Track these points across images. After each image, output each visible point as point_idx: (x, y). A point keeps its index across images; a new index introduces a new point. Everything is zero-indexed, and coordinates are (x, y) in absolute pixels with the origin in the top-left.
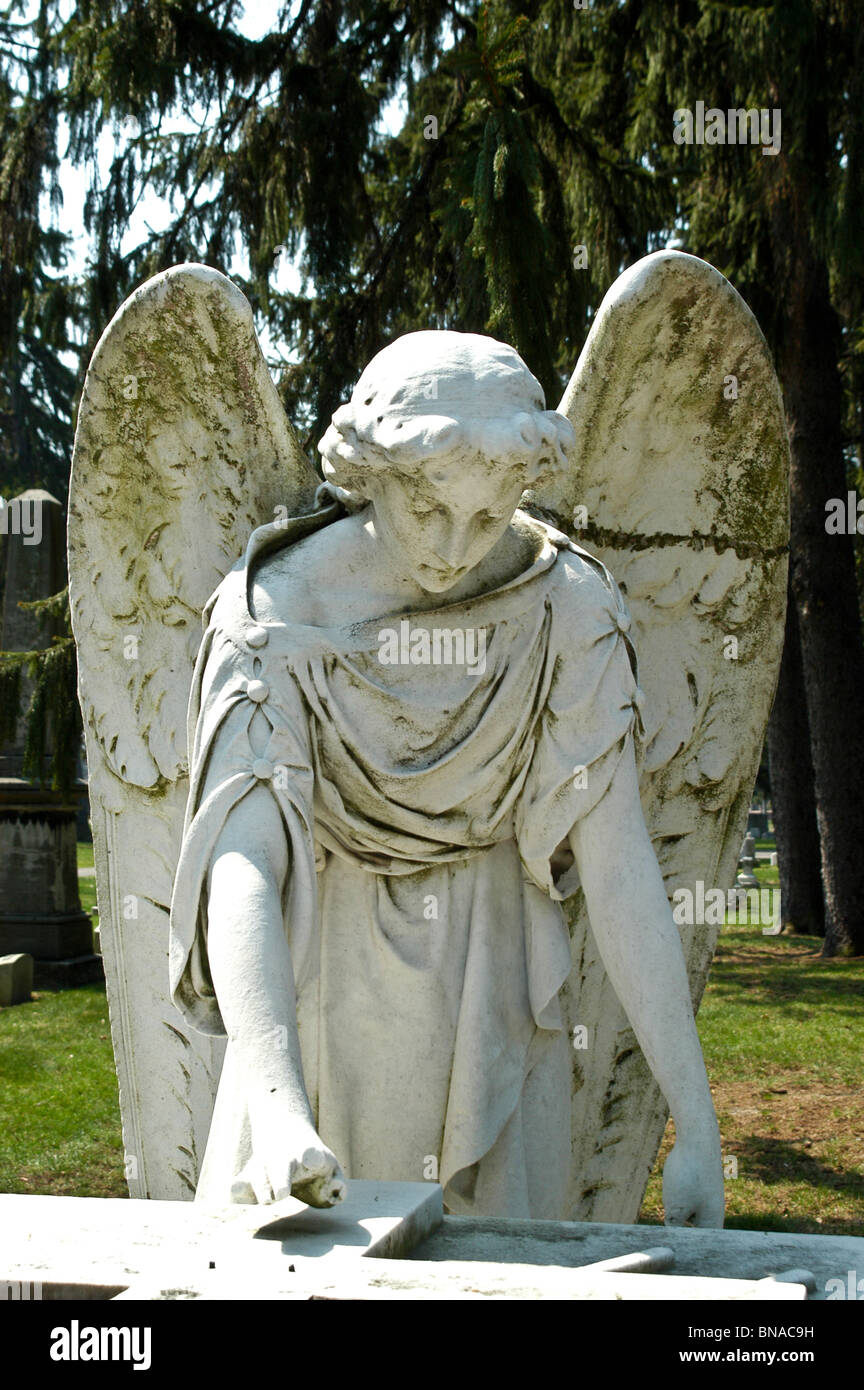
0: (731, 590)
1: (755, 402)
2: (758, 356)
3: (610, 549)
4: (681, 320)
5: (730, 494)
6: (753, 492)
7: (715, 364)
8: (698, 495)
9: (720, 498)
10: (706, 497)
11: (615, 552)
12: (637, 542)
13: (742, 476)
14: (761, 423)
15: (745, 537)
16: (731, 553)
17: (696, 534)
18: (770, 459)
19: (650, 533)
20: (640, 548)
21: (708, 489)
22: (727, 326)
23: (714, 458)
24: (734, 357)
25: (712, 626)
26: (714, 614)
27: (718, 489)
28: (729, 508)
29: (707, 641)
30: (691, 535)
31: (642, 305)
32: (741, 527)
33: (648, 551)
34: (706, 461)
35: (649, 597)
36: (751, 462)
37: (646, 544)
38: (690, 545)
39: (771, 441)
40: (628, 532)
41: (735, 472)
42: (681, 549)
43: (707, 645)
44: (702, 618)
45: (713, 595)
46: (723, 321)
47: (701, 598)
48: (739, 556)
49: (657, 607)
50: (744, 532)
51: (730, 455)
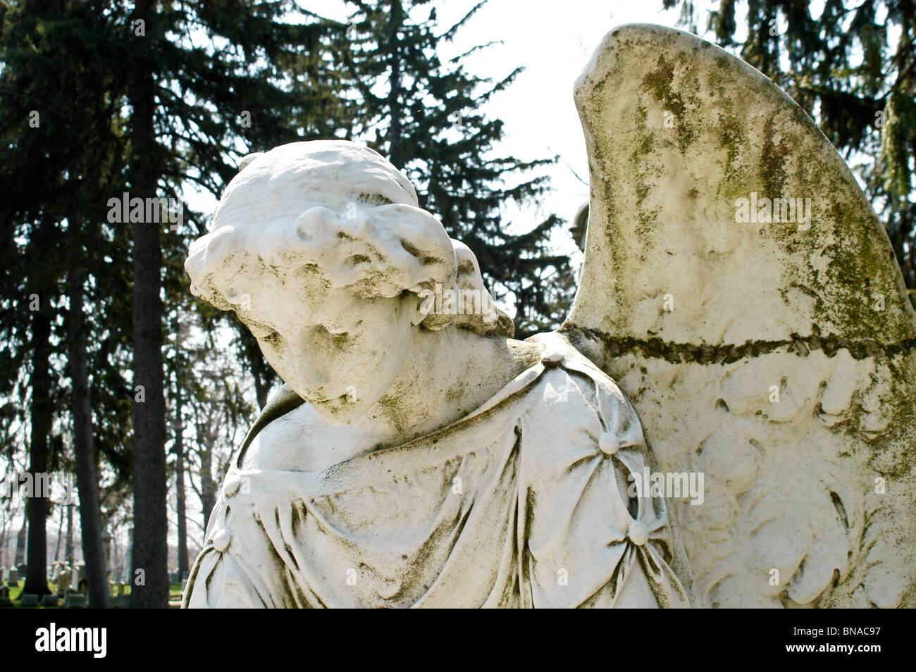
0: (856, 395)
1: (809, 178)
2: (789, 124)
3: (695, 365)
4: (670, 99)
5: (824, 289)
6: (850, 282)
7: (741, 142)
8: (784, 293)
9: (813, 294)
10: (793, 294)
11: (703, 367)
12: (726, 354)
13: (831, 265)
14: (827, 201)
15: (856, 334)
16: (844, 353)
17: (795, 337)
18: (855, 241)
19: (739, 343)
20: (731, 360)
21: (794, 285)
22: (730, 93)
23: (790, 249)
24: (760, 129)
25: (849, 437)
26: (848, 423)
27: (806, 284)
28: (826, 304)
29: (846, 454)
30: (789, 339)
31: (600, 85)
32: (848, 323)
33: (741, 362)
34: (781, 254)
35: (759, 413)
36: (835, 248)
37: (737, 355)
38: (790, 350)
39: (851, 220)
40: (714, 344)
41: (821, 263)
42: (780, 354)
43: (848, 459)
44: (835, 428)
45: (837, 403)
46: (721, 90)
47: (824, 408)
48: (855, 357)
49: (772, 422)
50: (853, 329)
51: (807, 244)
